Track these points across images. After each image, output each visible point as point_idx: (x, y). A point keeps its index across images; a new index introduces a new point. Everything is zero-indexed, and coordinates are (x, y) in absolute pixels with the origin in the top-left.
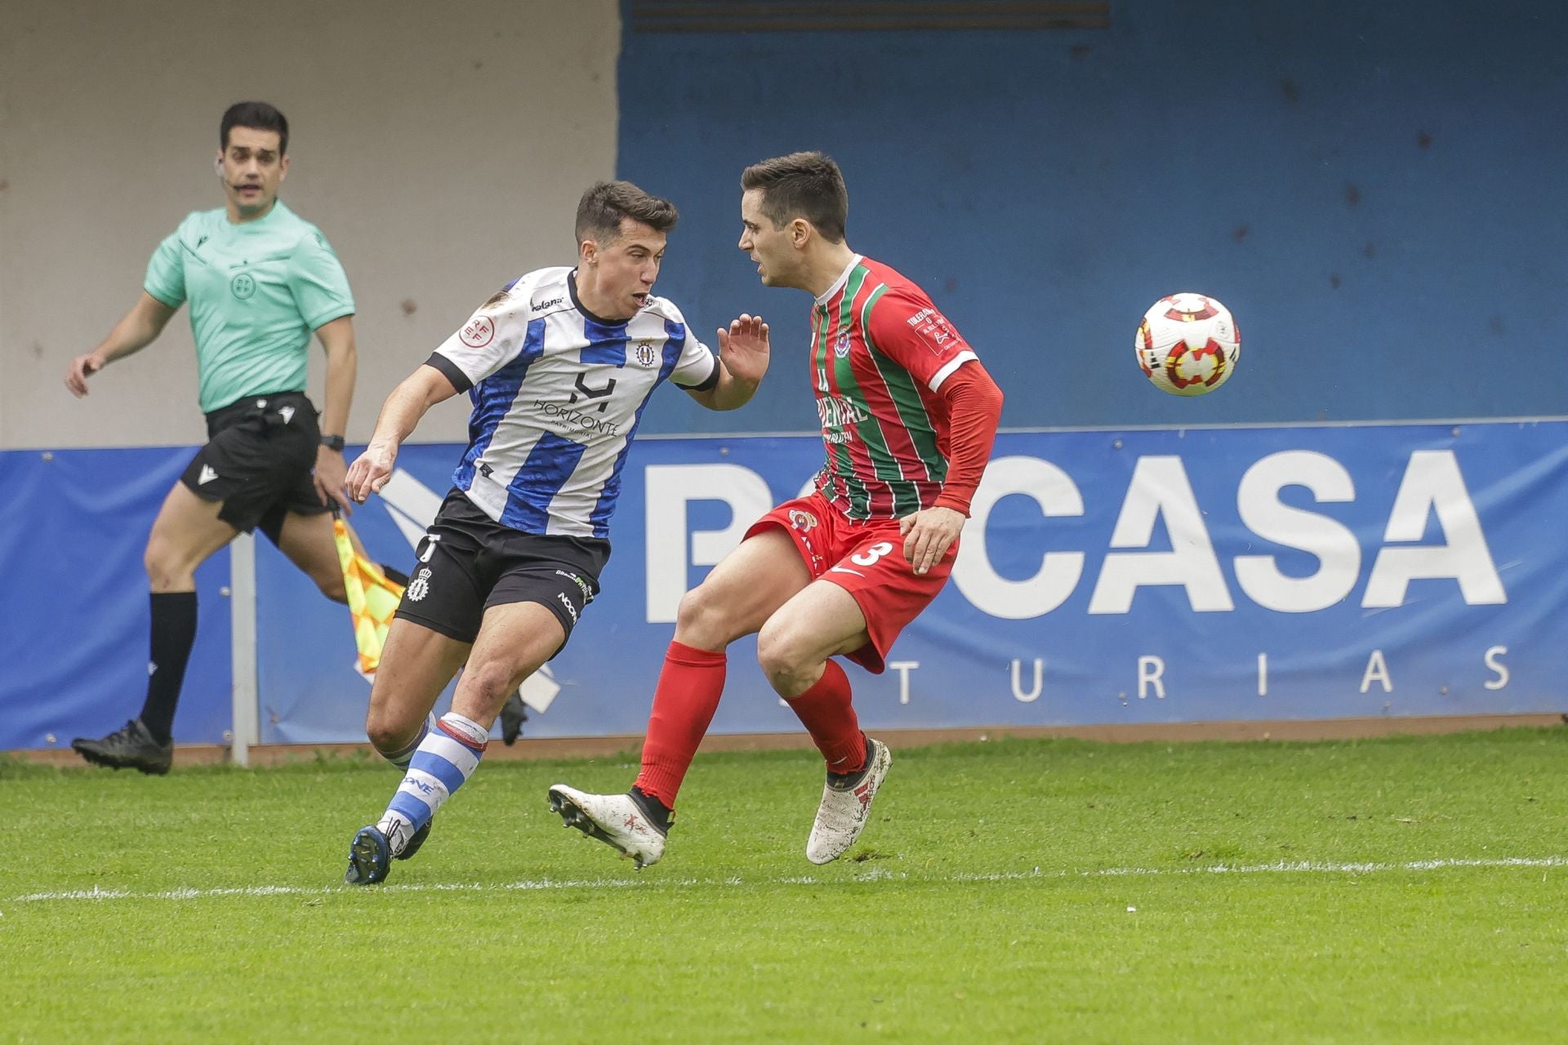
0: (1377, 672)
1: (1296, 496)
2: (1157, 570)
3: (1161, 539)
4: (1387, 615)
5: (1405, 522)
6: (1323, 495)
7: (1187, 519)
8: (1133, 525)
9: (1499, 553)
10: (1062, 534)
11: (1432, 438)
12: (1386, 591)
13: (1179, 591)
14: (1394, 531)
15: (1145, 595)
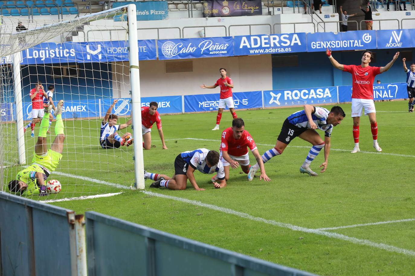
0: (324, 101)
1: (320, 91)
2: (312, 96)
3: (312, 94)
4: (325, 98)
5: (326, 92)
6: (321, 91)
7: (314, 93)
8: (311, 93)
9: (331, 94)
10: (307, 94)
11: (327, 88)
12: (325, 96)
13: (313, 97)
14: (325, 93)
15: (312, 97)
